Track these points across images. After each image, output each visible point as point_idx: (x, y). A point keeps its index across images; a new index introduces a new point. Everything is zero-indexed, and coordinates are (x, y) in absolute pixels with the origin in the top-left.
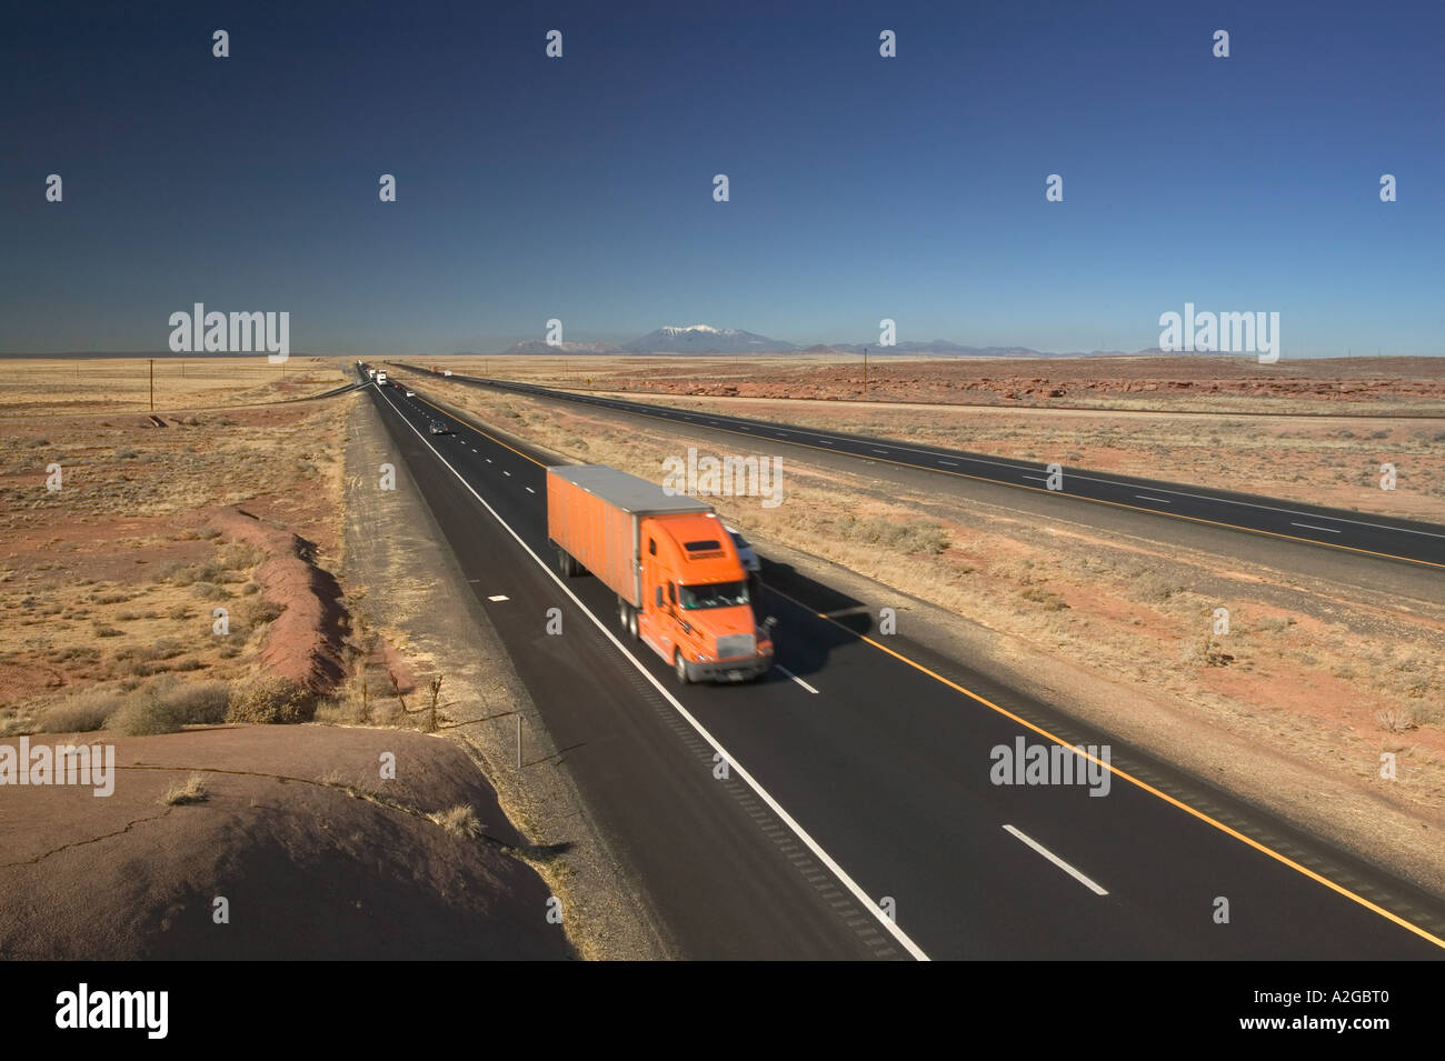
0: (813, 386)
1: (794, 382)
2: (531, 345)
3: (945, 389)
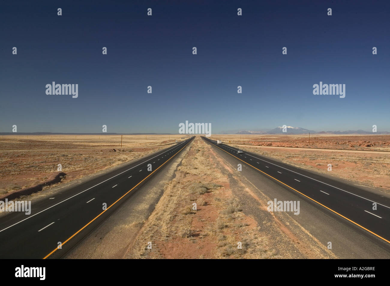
0: (295, 143)
1: (290, 142)
2: (243, 132)
3: (335, 144)
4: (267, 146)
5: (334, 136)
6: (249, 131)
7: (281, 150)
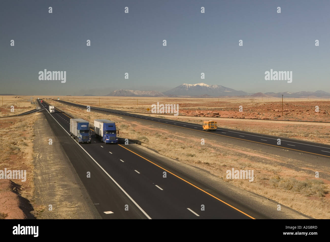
0: (256, 113)
4: (213, 117)
5: (304, 101)
6: (132, 91)
7: (248, 124)
